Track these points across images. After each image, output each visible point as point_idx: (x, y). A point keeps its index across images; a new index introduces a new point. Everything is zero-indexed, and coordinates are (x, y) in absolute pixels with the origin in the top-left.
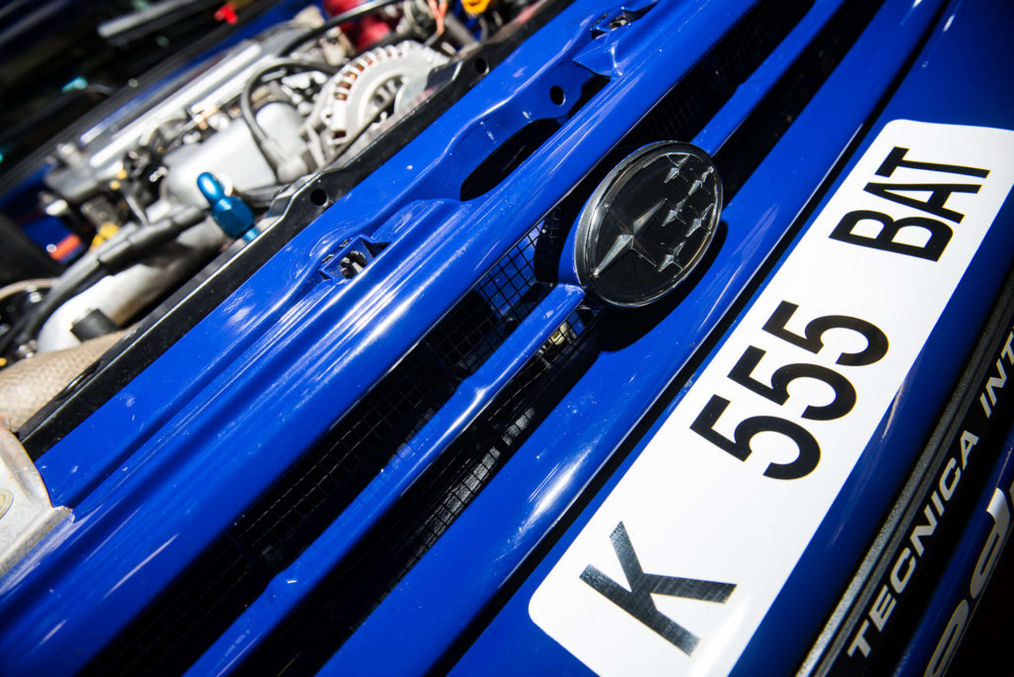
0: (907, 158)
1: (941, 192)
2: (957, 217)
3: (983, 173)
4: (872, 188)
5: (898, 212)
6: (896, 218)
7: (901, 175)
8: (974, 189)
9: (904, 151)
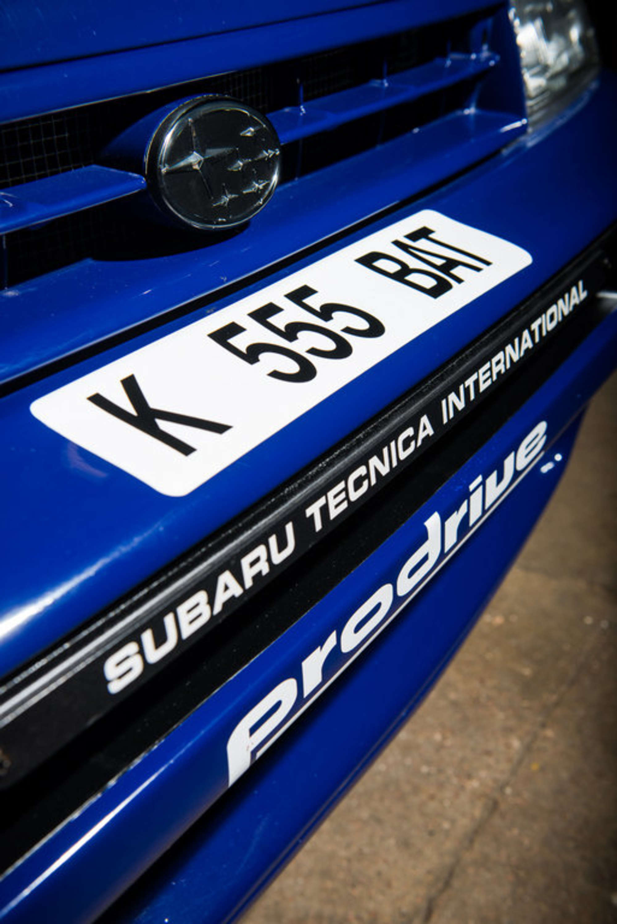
0: (431, 236)
1: (451, 264)
2: (459, 281)
3: (488, 263)
4: (397, 243)
5: (413, 263)
6: (411, 267)
7: (422, 244)
8: (478, 269)
9: (431, 232)
